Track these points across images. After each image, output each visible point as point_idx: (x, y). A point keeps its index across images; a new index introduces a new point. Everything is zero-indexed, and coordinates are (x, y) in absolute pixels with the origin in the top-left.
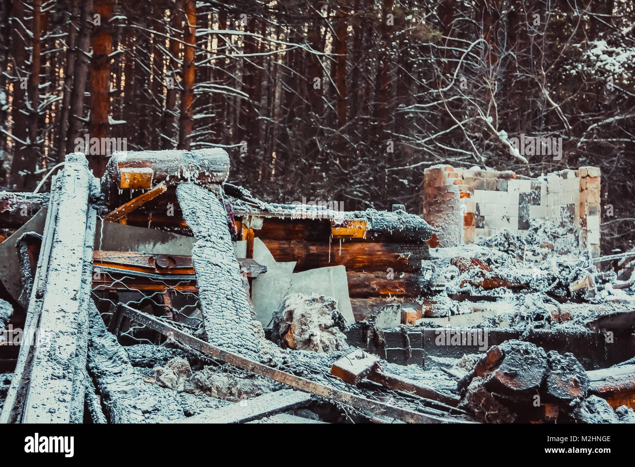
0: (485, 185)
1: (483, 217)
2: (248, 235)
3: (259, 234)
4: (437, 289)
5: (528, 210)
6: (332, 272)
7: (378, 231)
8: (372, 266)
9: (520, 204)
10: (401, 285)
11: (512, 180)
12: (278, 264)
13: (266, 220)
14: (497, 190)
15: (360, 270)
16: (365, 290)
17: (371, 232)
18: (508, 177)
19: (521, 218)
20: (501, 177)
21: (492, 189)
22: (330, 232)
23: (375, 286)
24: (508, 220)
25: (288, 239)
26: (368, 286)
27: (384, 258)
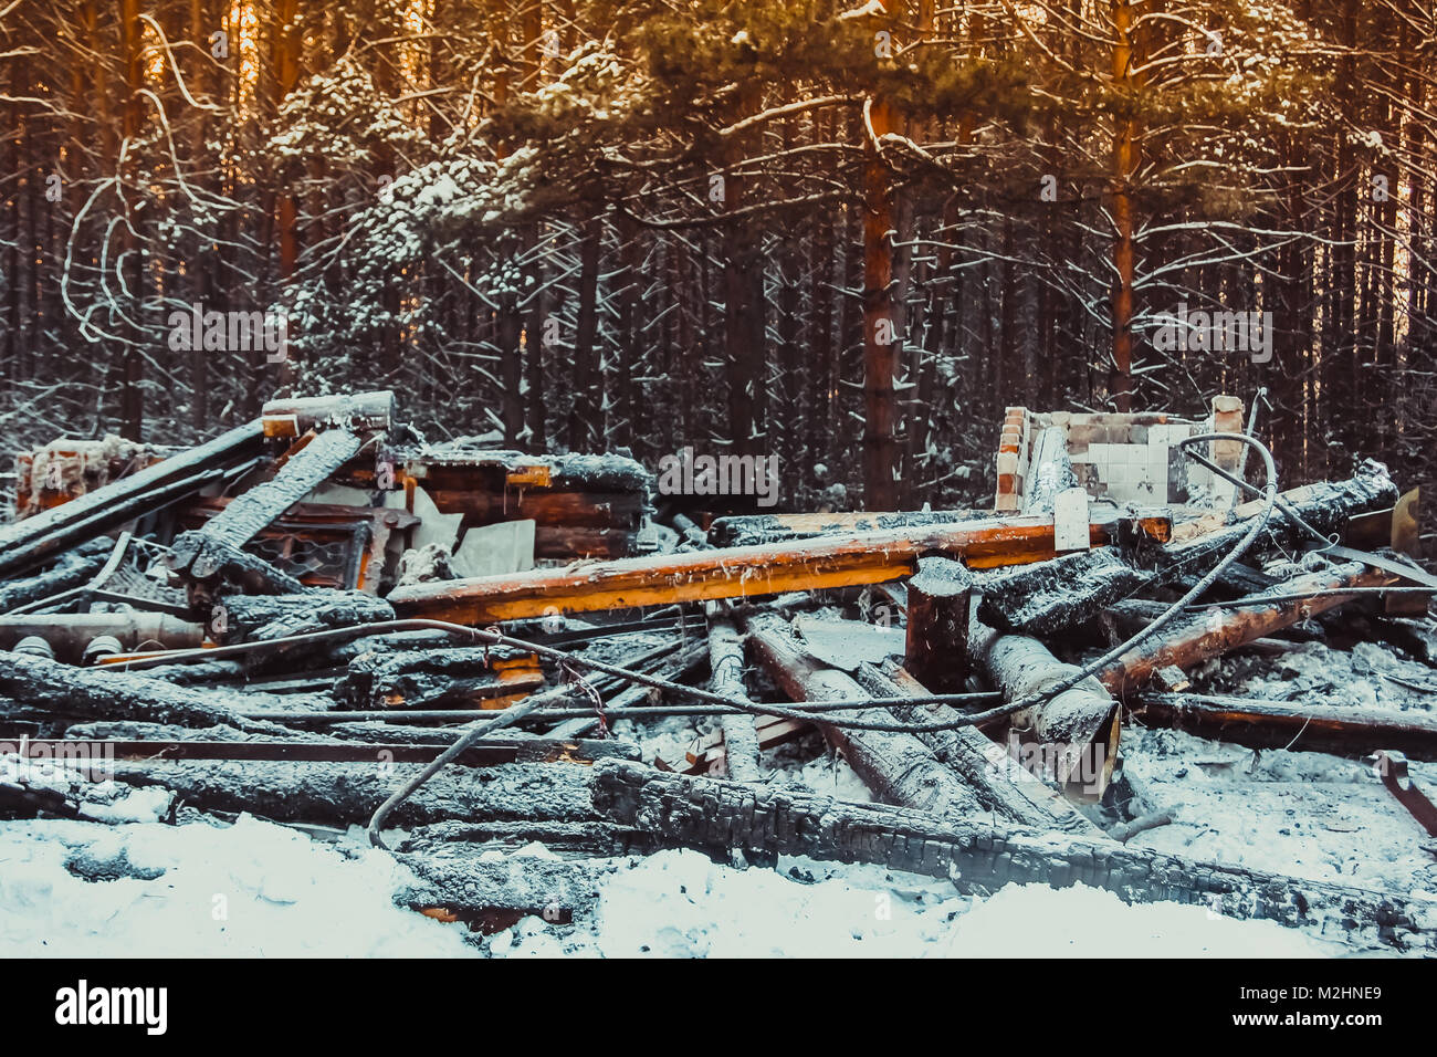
0: (1108, 435)
1: (1105, 485)
2: (410, 484)
3: (421, 482)
4: (643, 547)
5: (1184, 473)
6: (518, 528)
7: (569, 478)
8: (568, 521)
9: (1170, 463)
10: (602, 543)
11: (1156, 426)
12: (443, 516)
13: (430, 468)
14: (1130, 442)
15: (555, 525)
16: (559, 548)
17: (560, 478)
18: (1149, 422)
19: (1172, 485)
20: (1138, 421)
21: (1119, 443)
22: (504, 479)
23: (570, 545)
24: (1149, 488)
25: (470, 489)
26: (561, 544)
27: (582, 511)
